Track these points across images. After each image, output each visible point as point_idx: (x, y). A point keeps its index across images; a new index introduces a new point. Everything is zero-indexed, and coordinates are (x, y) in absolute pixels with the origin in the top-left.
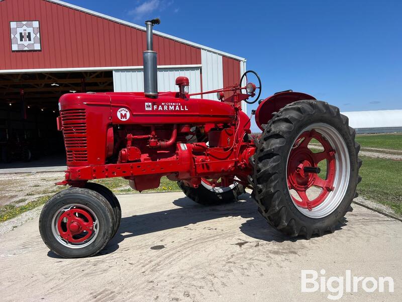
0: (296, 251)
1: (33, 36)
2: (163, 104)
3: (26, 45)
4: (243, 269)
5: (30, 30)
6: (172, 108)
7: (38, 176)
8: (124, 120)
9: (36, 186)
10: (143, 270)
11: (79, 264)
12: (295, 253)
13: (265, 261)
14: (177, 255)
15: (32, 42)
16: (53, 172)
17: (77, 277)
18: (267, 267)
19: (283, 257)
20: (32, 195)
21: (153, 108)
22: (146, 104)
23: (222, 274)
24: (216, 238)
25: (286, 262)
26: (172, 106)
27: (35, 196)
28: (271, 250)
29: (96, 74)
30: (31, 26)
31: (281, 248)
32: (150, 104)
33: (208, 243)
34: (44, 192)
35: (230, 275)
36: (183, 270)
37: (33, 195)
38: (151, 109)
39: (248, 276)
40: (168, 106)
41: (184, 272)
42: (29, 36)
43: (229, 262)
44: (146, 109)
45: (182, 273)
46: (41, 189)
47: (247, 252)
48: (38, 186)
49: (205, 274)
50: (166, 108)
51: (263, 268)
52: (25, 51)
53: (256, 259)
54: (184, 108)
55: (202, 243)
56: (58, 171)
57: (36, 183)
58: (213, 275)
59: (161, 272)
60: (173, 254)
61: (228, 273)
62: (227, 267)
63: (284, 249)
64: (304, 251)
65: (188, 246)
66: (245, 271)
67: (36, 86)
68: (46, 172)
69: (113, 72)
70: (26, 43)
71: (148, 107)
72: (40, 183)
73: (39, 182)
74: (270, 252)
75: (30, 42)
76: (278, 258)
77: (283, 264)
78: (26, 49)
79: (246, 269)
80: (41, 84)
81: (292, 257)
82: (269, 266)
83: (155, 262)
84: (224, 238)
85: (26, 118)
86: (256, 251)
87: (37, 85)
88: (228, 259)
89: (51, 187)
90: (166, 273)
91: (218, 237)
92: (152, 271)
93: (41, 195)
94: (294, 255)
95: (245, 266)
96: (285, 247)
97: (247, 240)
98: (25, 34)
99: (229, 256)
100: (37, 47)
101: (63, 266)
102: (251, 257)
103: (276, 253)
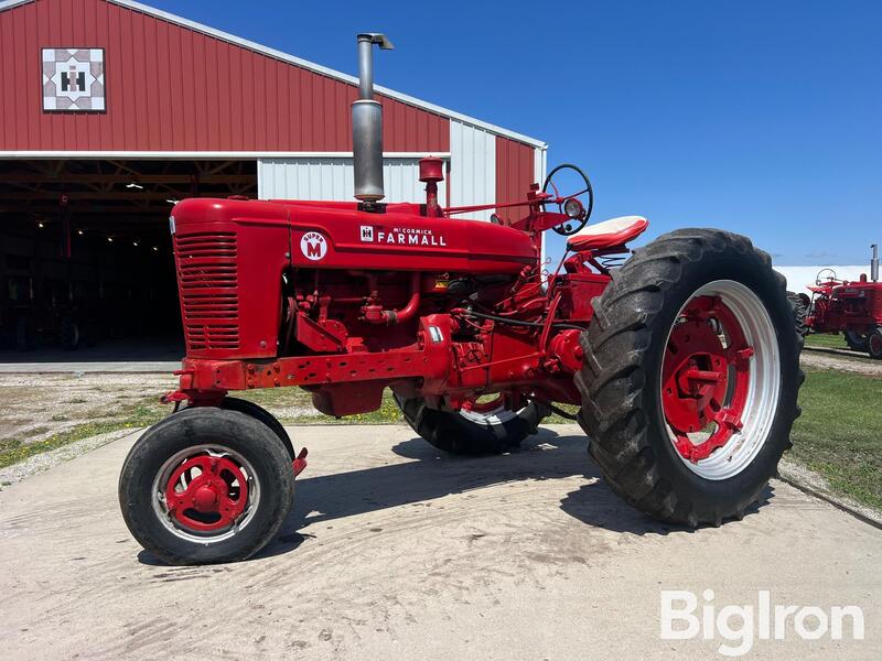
0: (585, 556)
1: (89, 80)
2: (396, 230)
3: (74, 98)
4: (460, 588)
5: (84, 67)
6: (413, 240)
7: (87, 381)
8: (314, 258)
9: (76, 401)
10: (250, 582)
11: (119, 566)
12: (582, 561)
13: (512, 575)
14: (330, 555)
15: (87, 93)
16: (121, 373)
17: (108, 590)
18: (514, 587)
19: (554, 568)
20: (63, 419)
21: (376, 237)
22: (363, 228)
23: (414, 597)
24: (423, 523)
25: (557, 578)
26: (413, 236)
27: (70, 423)
28: (533, 553)
29: (224, 166)
30: (86, 59)
31: (556, 549)
32: (371, 228)
33: (405, 533)
34: (91, 415)
35: (431, 601)
36: (332, 587)
37: (67, 420)
38: (371, 239)
39: (467, 603)
40: (407, 235)
41: (336, 589)
42: (81, 81)
43: (436, 574)
44: (363, 239)
45: (329, 592)
46: (86, 408)
47: (481, 556)
48: (81, 401)
49: (376, 597)
50: (401, 239)
51: (504, 590)
52: (72, 112)
53: (494, 570)
54: (437, 240)
55: (390, 532)
56: (130, 373)
57: (78, 395)
58: (395, 598)
59: (286, 588)
60: (324, 553)
61: (426, 596)
62: (428, 584)
63: (561, 551)
64: (601, 558)
65: (358, 537)
66: (465, 592)
67: (96, 188)
68: (105, 373)
69: (259, 163)
70: (74, 94)
71: (366, 234)
72: (89, 396)
73: (85, 393)
74: (529, 557)
75: (82, 94)
76: (541, 569)
77: (549, 583)
78: (74, 107)
79: (467, 589)
80: (106, 184)
81: (573, 569)
82: (517, 584)
83: (281, 567)
84: (441, 524)
85: (69, 255)
86: (500, 553)
87: (98, 185)
88: (436, 567)
89: (108, 406)
90: (298, 590)
91: (430, 521)
92: (268, 585)
93: (82, 422)
94: (578, 565)
95: (468, 582)
96: (565, 549)
97: (487, 531)
98: (73, 75)
99: (440, 562)
100: (98, 104)
101: (84, 568)
102: (485, 564)
103: (541, 558)
